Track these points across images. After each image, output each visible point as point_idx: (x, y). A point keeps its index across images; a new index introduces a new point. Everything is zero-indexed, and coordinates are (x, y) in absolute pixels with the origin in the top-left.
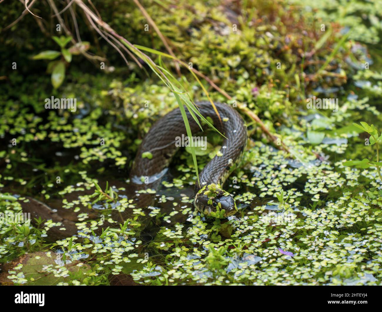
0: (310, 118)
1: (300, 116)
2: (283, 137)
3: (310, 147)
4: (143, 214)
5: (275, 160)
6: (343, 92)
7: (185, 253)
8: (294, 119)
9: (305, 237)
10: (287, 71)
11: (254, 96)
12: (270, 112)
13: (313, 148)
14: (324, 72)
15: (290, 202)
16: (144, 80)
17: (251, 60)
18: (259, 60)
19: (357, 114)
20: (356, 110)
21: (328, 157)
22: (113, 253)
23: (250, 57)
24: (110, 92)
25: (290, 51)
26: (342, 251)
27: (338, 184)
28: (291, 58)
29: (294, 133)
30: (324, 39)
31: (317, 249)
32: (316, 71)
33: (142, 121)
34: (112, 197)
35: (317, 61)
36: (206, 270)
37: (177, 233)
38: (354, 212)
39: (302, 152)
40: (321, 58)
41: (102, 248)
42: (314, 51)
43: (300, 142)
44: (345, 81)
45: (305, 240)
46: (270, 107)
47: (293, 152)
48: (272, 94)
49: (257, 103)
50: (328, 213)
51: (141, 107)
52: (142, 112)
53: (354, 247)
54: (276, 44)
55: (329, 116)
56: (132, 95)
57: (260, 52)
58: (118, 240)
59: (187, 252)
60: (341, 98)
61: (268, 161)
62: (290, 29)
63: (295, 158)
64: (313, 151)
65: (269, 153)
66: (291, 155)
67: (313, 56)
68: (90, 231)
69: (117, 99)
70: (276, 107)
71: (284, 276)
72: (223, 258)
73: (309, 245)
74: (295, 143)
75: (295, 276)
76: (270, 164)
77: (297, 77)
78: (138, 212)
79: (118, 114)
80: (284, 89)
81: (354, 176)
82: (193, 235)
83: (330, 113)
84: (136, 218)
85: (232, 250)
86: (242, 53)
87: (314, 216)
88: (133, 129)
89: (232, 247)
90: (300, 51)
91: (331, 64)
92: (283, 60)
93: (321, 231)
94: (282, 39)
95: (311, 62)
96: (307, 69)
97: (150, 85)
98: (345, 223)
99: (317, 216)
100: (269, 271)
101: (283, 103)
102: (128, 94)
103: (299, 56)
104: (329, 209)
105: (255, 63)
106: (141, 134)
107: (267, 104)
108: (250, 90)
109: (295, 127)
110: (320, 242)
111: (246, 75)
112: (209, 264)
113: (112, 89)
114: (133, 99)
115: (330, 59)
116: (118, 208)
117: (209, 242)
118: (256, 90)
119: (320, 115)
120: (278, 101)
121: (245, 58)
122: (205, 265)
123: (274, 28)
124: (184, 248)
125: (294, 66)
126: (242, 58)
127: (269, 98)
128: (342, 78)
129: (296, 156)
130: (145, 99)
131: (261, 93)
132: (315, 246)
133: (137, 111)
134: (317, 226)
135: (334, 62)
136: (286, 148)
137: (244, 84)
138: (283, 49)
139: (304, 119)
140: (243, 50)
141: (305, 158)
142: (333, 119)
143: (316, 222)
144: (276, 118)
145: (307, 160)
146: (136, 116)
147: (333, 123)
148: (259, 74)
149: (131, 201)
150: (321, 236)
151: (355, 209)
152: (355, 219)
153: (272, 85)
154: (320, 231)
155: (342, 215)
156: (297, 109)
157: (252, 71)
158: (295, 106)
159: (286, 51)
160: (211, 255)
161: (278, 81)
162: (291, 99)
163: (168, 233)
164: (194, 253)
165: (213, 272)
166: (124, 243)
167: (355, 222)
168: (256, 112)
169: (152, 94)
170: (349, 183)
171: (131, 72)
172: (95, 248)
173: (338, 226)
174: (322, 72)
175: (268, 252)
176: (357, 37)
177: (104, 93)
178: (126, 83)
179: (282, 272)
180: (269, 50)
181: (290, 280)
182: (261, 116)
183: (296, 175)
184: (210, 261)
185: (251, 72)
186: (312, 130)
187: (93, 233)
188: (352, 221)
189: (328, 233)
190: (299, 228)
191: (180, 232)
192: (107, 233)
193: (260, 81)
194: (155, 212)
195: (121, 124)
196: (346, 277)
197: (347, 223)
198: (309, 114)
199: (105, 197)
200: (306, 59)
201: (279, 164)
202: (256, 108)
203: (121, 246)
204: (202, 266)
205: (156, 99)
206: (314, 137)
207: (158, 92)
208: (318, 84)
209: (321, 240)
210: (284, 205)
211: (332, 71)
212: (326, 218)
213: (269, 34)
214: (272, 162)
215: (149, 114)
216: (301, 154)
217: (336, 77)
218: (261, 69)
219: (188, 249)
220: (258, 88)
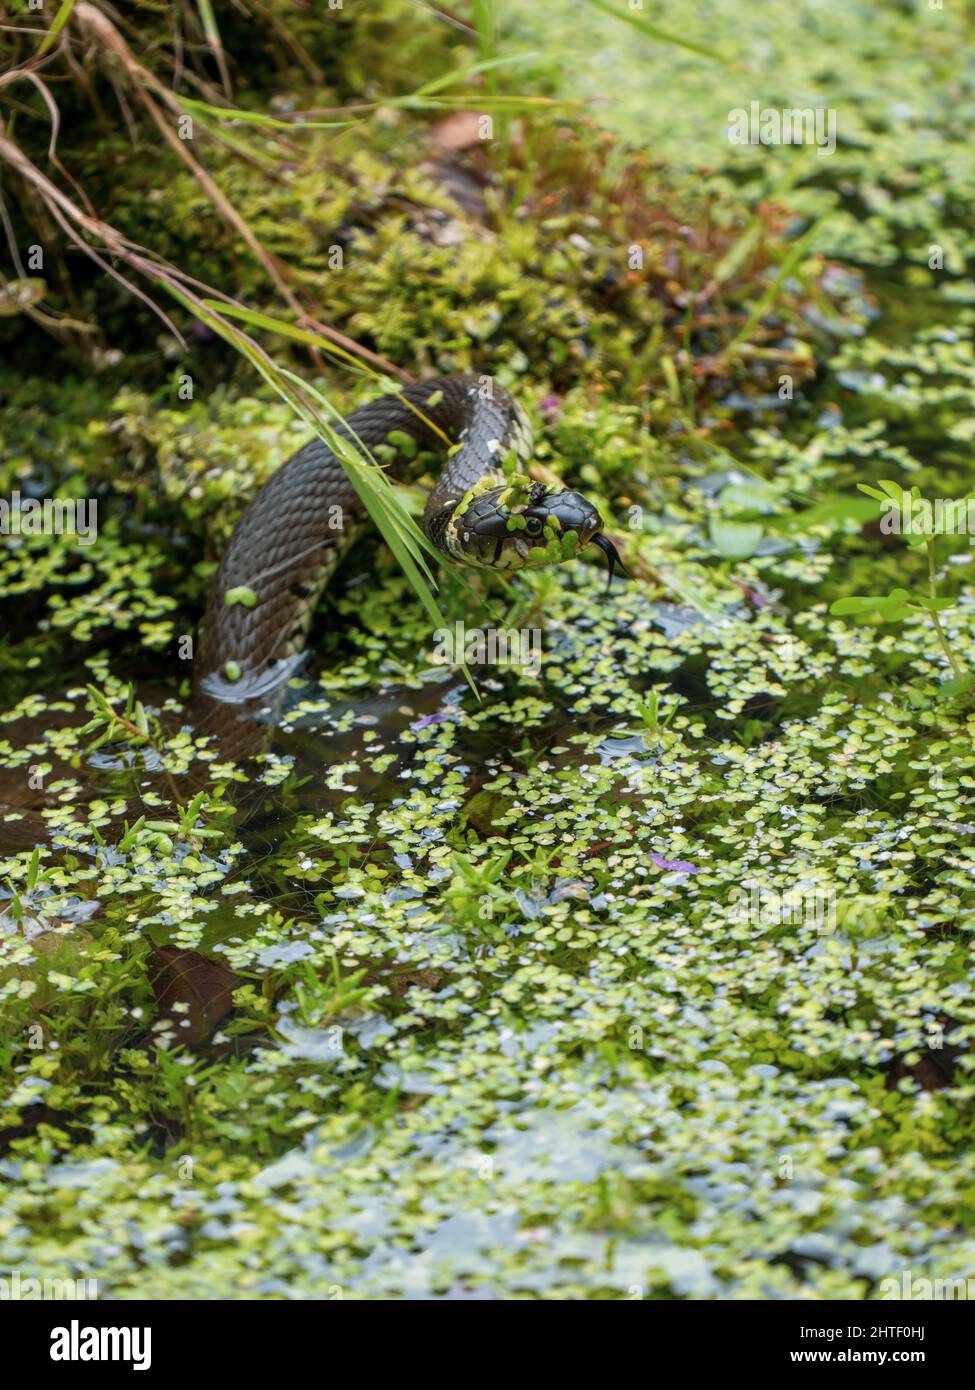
0: (715, 481)
1: (686, 478)
2: (639, 540)
3: (725, 567)
4: (240, 776)
5: (619, 608)
6: (805, 405)
7: (377, 885)
8: (667, 488)
9: (725, 824)
10: (637, 347)
11: (547, 421)
12: (599, 466)
13: (733, 570)
14: (748, 349)
15: (676, 726)
16: (213, 390)
17: (533, 316)
18: (555, 316)
19: (847, 468)
20: (849, 457)
21: (777, 594)
22: (165, 893)
23: (529, 309)
24: (116, 425)
25: (643, 288)
26: (842, 861)
27: (811, 672)
28: (649, 310)
29: (670, 528)
30: (741, 250)
31: (765, 859)
32: (721, 347)
33: (215, 505)
34: (144, 729)
35: (722, 318)
36: (445, 928)
37: (350, 829)
38: (866, 746)
39: (700, 581)
40: (734, 308)
41: (128, 880)
42: (712, 287)
43: (692, 553)
44: (810, 372)
45: (726, 833)
46: (599, 453)
47: (672, 582)
48: (602, 412)
49: (558, 443)
50: (791, 754)
51: (210, 467)
52: (217, 478)
53: (875, 848)
54: (602, 268)
55: (770, 476)
56: (179, 433)
57: (558, 292)
58: (172, 855)
59: (384, 881)
61: (598, 608)
62: (638, 228)
63: (682, 600)
64: (733, 577)
65: (602, 587)
66: (667, 591)
67: (711, 302)
68: (88, 831)
69: (136, 445)
70: (615, 450)
71: (677, 934)
72: (495, 890)
73: (739, 847)
74: (676, 557)
75: (708, 934)
76: (605, 619)
77: (668, 366)
78: (224, 771)
79: (142, 488)
80: (630, 400)
81: (859, 646)
82: (400, 832)
83: (773, 468)
84: (220, 791)
85: (518, 871)
86: (504, 295)
87: (751, 765)
88: (187, 533)
89: (517, 859)
90: (673, 287)
91: (764, 323)
92: (626, 315)
93: (773, 809)
94: (619, 252)
95: (707, 319)
96: (698, 343)
97: (234, 401)
98: (843, 779)
99: (761, 764)
100: (633, 924)
101: (634, 442)
102: (170, 429)
103: (671, 303)
104: (793, 742)
105: (544, 324)
106: (213, 547)
107: (589, 445)
108: (535, 404)
109: (672, 510)
110: (774, 839)
111: (519, 362)
112: (455, 911)
113: (119, 415)
114: (186, 442)
115: (760, 310)
116: (168, 763)
117: (446, 849)
118: (554, 404)
119: (745, 474)
120: (619, 434)
121: (514, 310)
122: (441, 915)
123: (592, 222)
124: (373, 870)
125: (658, 332)
126: (507, 308)
127: (593, 425)
128: (799, 365)
129: (683, 595)
130: (217, 441)
131: (568, 411)
132: (760, 850)
133: (201, 475)
134: (760, 792)
135: (774, 320)
136: (653, 570)
137: (515, 387)
138: (622, 282)
139: (696, 486)
140: (506, 287)
141: (711, 599)
142: (781, 485)
143: (758, 783)
144: (615, 484)
145: (716, 606)
146: (197, 493)
147: (784, 495)
148: (557, 357)
149: (202, 742)
150: (772, 820)
151: (869, 737)
152: (873, 768)
153: (600, 388)
154: (767, 806)
155: (833, 757)
156: (675, 457)
157: (537, 348)
158: (667, 448)
159: (632, 286)
160: (459, 884)
161: (615, 374)
162: (657, 430)
163: (323, 830)
164: (404, 884)
165: (469, 934)
166: (192, 864)
167: (871, 777)
168: (555, 467)
169: (243, 426)
170: (848, 668)
171: (171, 365)
172: (107, 879)
173: (822, 791)
174: (740, 348)
175: (620, 865)
176: (830, 246)
177: (97, 428)
178: (157, 397)
179: (670, 925)
180: (583, 284)
181: (696, 946)
182: (571, 477)
183: (684, 648)
184: (457, 903)
185: (536, 353)
186: (724, 518)
187: (98, 837)
188: (862, 774)
189: (793, 812)
190: (705, 799)
191: (358, 826)
192: (140, 836)
193: (561, 377)
194: (279, 770)
196: (866, 934)
197: (849, 781)
198: (712, 471)
199: (126, 729)
200: (698, 309)
201: (629, 617)
202: (557, 455)
203: (184, 873)
204: (430, 919)
205: (255, 440)
206: (733, 539)
207: (259, 421)
208: (729, 384)
209: (773, 832)
210: (662, 734)
211: (769, 344)
212: (785, 768)
213: (577, 239)
214: (609, 613)
215: (237, 484)
216: (698, 587)
217: (780, 362)
218: (565, 341)
219: (383, 873)
220: (558, 399)
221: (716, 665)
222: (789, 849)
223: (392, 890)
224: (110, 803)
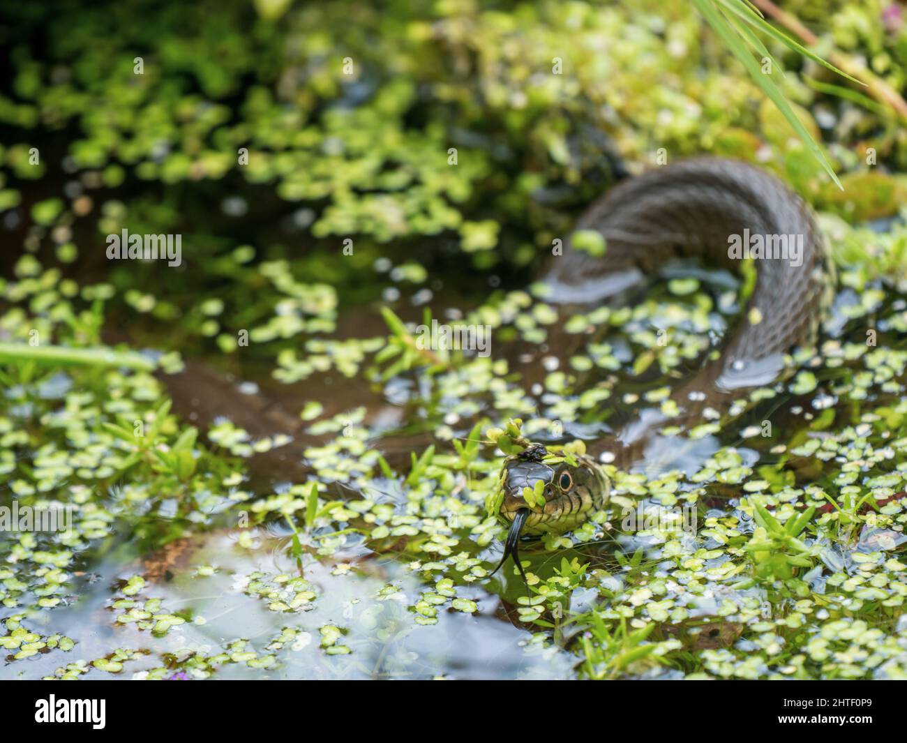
11: (888, 32)
36: (747, 581)
49: (900, 56)
51: (534, 73)
52: (540, 85)
56: (505, 37)
72: (798, 543)
79: (465, 95)
85: (825, 519)
102: (496, 34)
108: (876, 14)
112: (757, 564)
113: (442, 18)
114: (511, 48)
118: (896, 14)
122: (742, 567)
130: (542, 47)
133: (524, 82)
160: (760, 537)
164: (706, 533)
165: (770, 587)
169: (570, 32)
177: (419, 32)
184: (758, 556)
195: (471, 127)
199: (424, 356)
204: (731, 569)
207: (588, 26)
215: (561, 91)
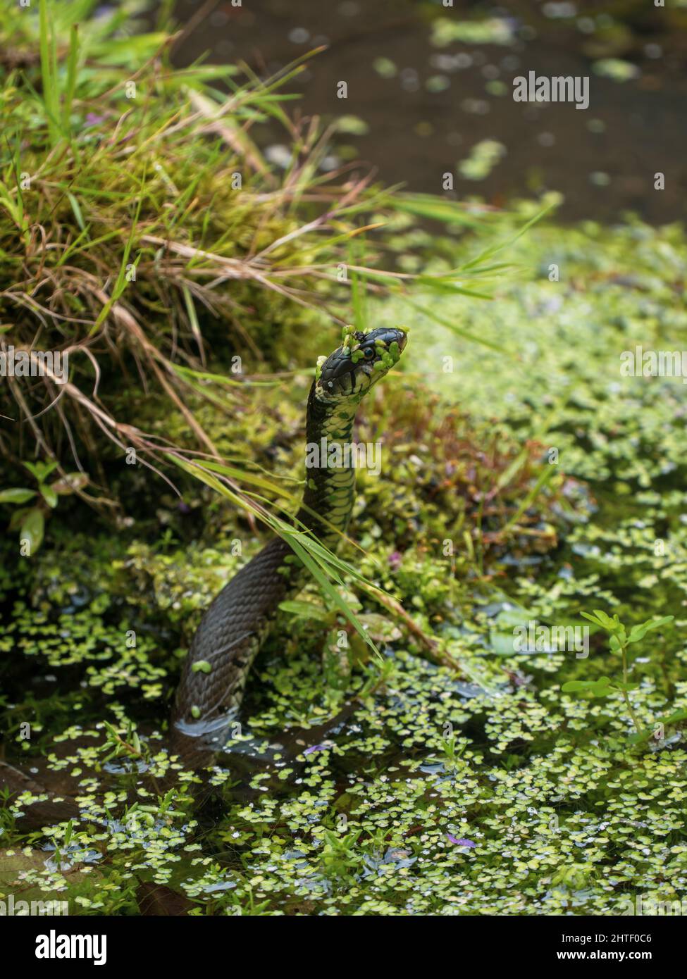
0: (494, 609)
1: (476, 606)
2: (447, 643)
3: (498, 660)
4: (197, 779)
5: (433, 684)
6: (550, 564)
7: (279, 849)
8: (464, 611)
9: (494, 818)
10: (449, 525)
11: (392, 568)
12: (423, 597)
13: (503, 662)
14: (516, 528)
15: (466, 757)
16: (189, 543)
17: (386, 504)
18: (399, 504)
19: (575, 603)
20: (576, 596)
21: (530, 678)
22: (149, 850)
23: (382, 501)
24: (129, 563)
25: (454, 489)
26: (564, 842)
27: (550, 726)
28: (457, 503)
29: (466, 636)
30: (514, 468)
31: (517, 840)
32: (500, 527)
33: (188, 613)
34: (138, 749)
35: (502, 509)
36: (320, 876)
37: (263, 814)
38: (581, 773)
39: (483, 669)
40: (509, 503)
41: (127, 841)
42: (496, 490)
43: (478, 652)
44: (554, 544)
45: (494, 823)
46: (423, 589)
47: (466, 669)
48: (426, 564)
49: (399, 582)
50: (535, 776)
51: (186, 590)
52: (190, 597)
53: (585, 835)
54: (429, 477)
55: (528, 606)
56: (168, 568)
57: (402, 490)
58: (154, 827)
59: (283, 846)
60: (544, 575)
61: (420, 683)
62: (451, 452)
63: (472, 680)
64: (504, 667)
65: (423, 671)
66: (463, 674)
67: (495, 499)
68: (103, 811)
69: (141, 575)
70: (433, 587)
71: (461, 884)
72: (351, 854)
73: (501, 832)
74: (469, 653)
75: (480, 885)
76: (424, 690)
77: (467, 537)
78: (187, 776)
79: (144, 602)
80: (443, 558)
81: (579, 711)
82: (293, 817)
83: (530, 602)
84: (184, 789)
85: (365, 843)
86: (368, 491)
87: (511, 782)
88: (171, 631)
89: (365, 835)
90: (472, 489)
91: (527, 513)
92: (443, 505)
93: (522, 809)
94: (440, 467)
95: (492, 509)
96: (485, 524)
97: (201, 551)
98: (566, 792)
99: (517, 781)
100: (435, 877)
101: (445, 582)
102: (162, 566)
103: (470, 499)
104: (537, 768)
105: (392, 509)
106: (186, 639)
107: (418, 583)
108: (385, 558)
109: (467, 625)
110: (523, 827)
111: (376, 532)
112: (326, 865)
113: (131, 557)
114: (171, 575)
115: (525, 505)
116: (153, 771)
117: (321, 828)
118: (397, 558)
119: (512, 605)
120: (436, 578)
121: (374, 500)
122: (317, 868)
123: (424, 448)
124: (277, 840)
125: (462, 516)
126: (369, 499)
127: (420, 571)
128: (548, 539)
129: (472, 677)
130: (191, 574)
131: (405, 563)
132: (514, 834)
133: (180, 595)
134: (516, 798)
135: (533, 511)
136: (455, 661)
137: (373, 547)
138: (441, 485)
139: (481, 611)
140: (370, 486)
141: (489, 680)
142: (534, 612)
143: (514, 793)
144: (433, 608)
145: (493, 684)
146: (177, 606)
147: (536, 618)
148: (400, 529)
149: (174, 758)
150: (522, 816)
151: (584, 767)
152: (585, 786)
153: (425, 549)
154: (520, 807)
155: (561, 778)
156: (470, 593)
157: (388, 524)
158: (465, 587)
159: (447, 488)
160: (328, 849)
161: (435, 541)
162: (460, 576)
163: (246, 814)
164: (295, 848)
165: (334, 881)
166: (166, 833)
167: (584, 791)
168: (396, 596)
169: (207, 566)
170: (572, 724)
171: (164, 528)
172: (113, 840)
173: (553, 799)
174: (512, 527)
175: (428, 840)
176: (569, 468)
177: (117, 565)
178: (155, 547)
179: (458, 878)
180: (417, 486)
181: (473, 892)
182: (406, 603)
183: (472, 710)
184: (328, 860)
185: (387, 527)
186: (499, 630)
187: (109, 814)
188: (579, 790)
189: (535, 812)
190: (482, 802)
191: (268, 812)
192: (134, 815)
193: (402, 542)
194: (221, 777)
195: (147, 621)
196: (578, 887)
197: (570, 793)
198: (492, 602)
199: (127, 749)
200: (486, 503)
201: (439, 690)
202: (397, 589)
203: (160, 838)
204: (310, 870)
205: (214, 574)
206: (501, 644)
207: (216, 563)
208: (505, 550)
209: (523, 823)
210: (456, 761)
211: (530, 526)
212: (531, 785)
213: (414, 459)
214: (427, 686)
215: (202, 601)
216: (482, 672)
217: (536, 537)
218: (405, 520)
219: (283, 841)
220: (400, 555)
221: (491, 720)
222: (532, 834)
223: (288, 852)
224: (117, 794)
